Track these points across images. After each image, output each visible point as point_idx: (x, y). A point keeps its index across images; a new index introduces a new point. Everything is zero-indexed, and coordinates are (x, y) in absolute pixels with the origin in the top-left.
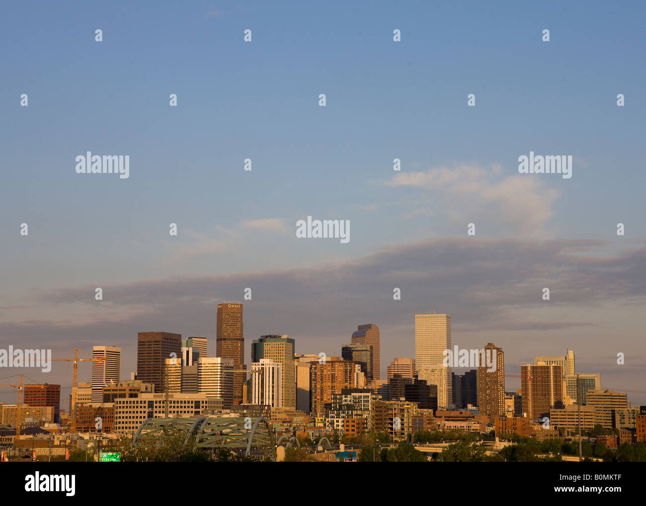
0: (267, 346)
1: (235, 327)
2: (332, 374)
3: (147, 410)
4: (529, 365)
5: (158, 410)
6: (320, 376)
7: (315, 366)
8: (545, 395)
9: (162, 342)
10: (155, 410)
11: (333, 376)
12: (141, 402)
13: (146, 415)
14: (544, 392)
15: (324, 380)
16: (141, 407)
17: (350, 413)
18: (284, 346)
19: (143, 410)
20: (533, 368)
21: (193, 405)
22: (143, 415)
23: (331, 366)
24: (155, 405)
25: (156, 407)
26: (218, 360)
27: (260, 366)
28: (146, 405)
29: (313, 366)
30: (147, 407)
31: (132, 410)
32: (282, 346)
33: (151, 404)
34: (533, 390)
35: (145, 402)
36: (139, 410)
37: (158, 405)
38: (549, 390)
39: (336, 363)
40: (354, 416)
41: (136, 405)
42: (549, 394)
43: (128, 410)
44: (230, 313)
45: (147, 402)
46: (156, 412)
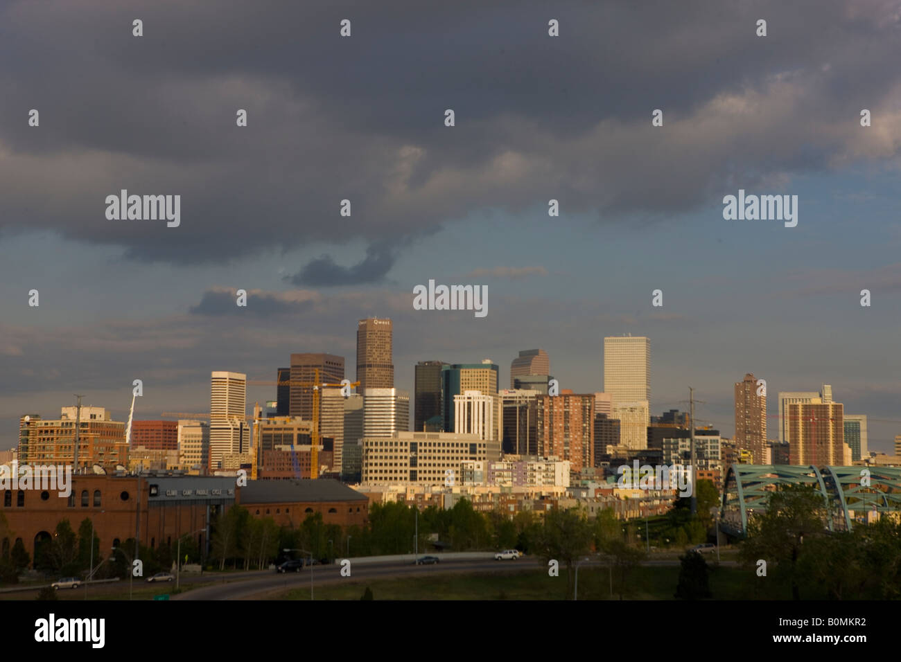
0: (464, 374)
1: (382, 350)
2: (565, 412)
3: (409, 455)
4: (800, 403)
5: (423, 454)
6: (548, 414)
7: (541, 401)
8: (821, 443)
9: (324, 366)
10: (419, 454)
11: (567, 415)
12: (401, 444)
13: (408, 461)
14: (820, 439)
15: (554, 420)
16: (401, 451)
17: (704, 463)
18: (488, 374)
19: (404, 454)
20: (805, 407)
21: (468, 449)
22: (404, 461)
23: (563, 401)
24: (419, 448)
25: (421, 451)
26: (391, 392)
27: (466, 401)
28: (408, 448)
29: (539, 401)
30: (409, 451)
31: (389, 454)
32: (485, 374)
33: (414, 447)
34: (805, 436)
35: (406, 444)
36: (399, 454)
37: (423, 448)
38: (827, 436)
39: (571, 397)
40: (709, 467)
41: (394, 447)
42: (827, 442)
43: (384, 454)
44: (376, 332)
45: (409, 444)
46: (421, 458)
